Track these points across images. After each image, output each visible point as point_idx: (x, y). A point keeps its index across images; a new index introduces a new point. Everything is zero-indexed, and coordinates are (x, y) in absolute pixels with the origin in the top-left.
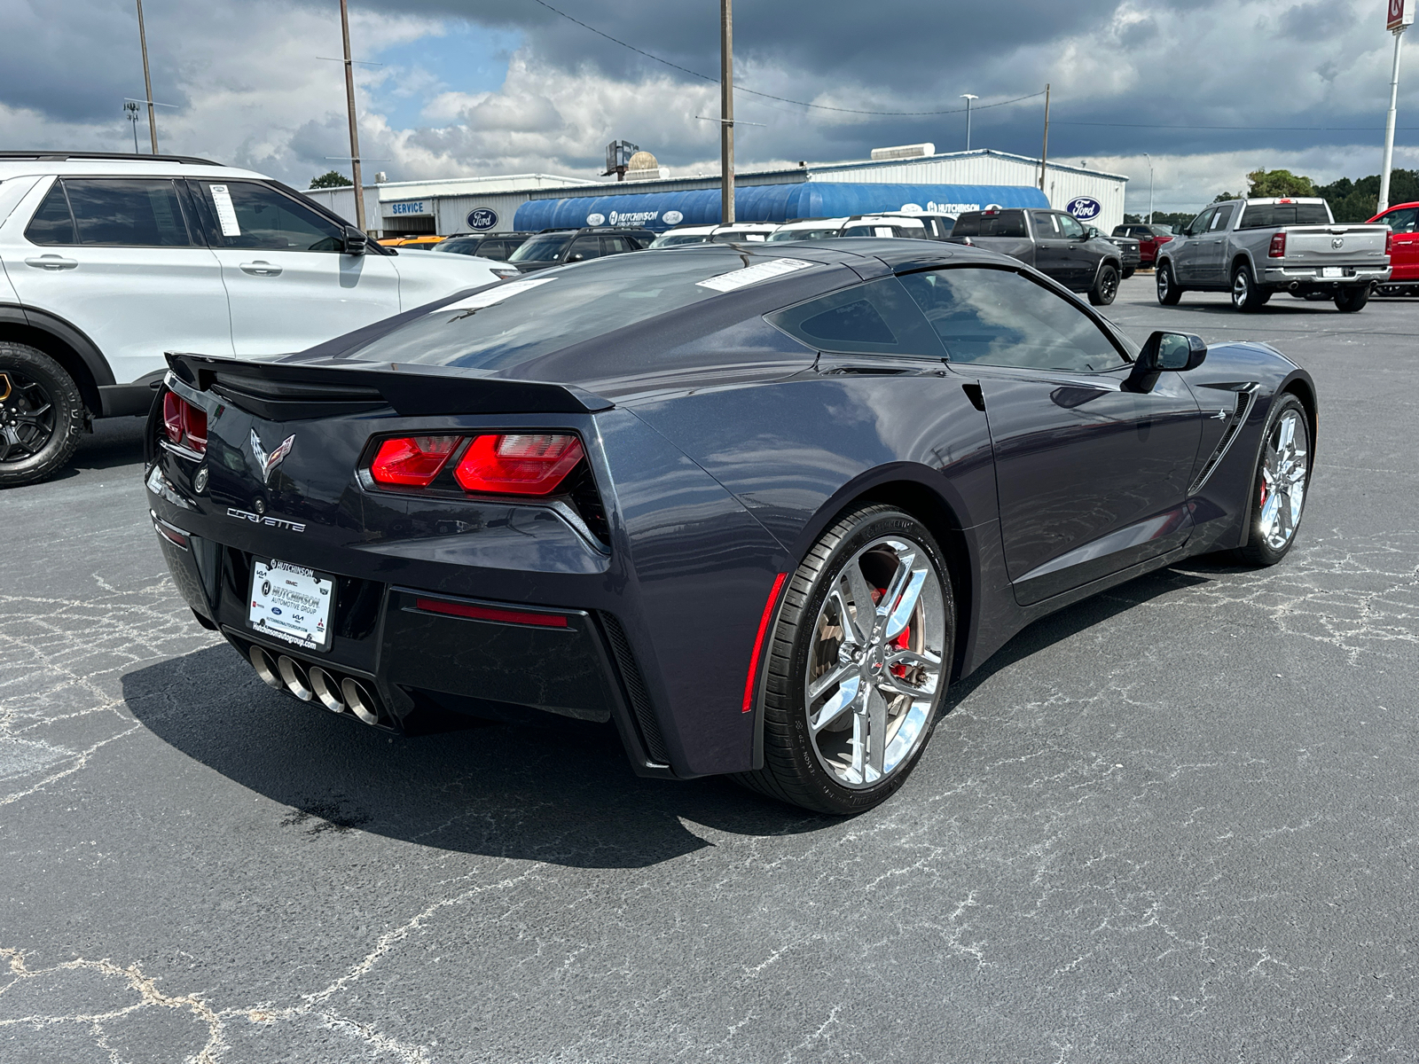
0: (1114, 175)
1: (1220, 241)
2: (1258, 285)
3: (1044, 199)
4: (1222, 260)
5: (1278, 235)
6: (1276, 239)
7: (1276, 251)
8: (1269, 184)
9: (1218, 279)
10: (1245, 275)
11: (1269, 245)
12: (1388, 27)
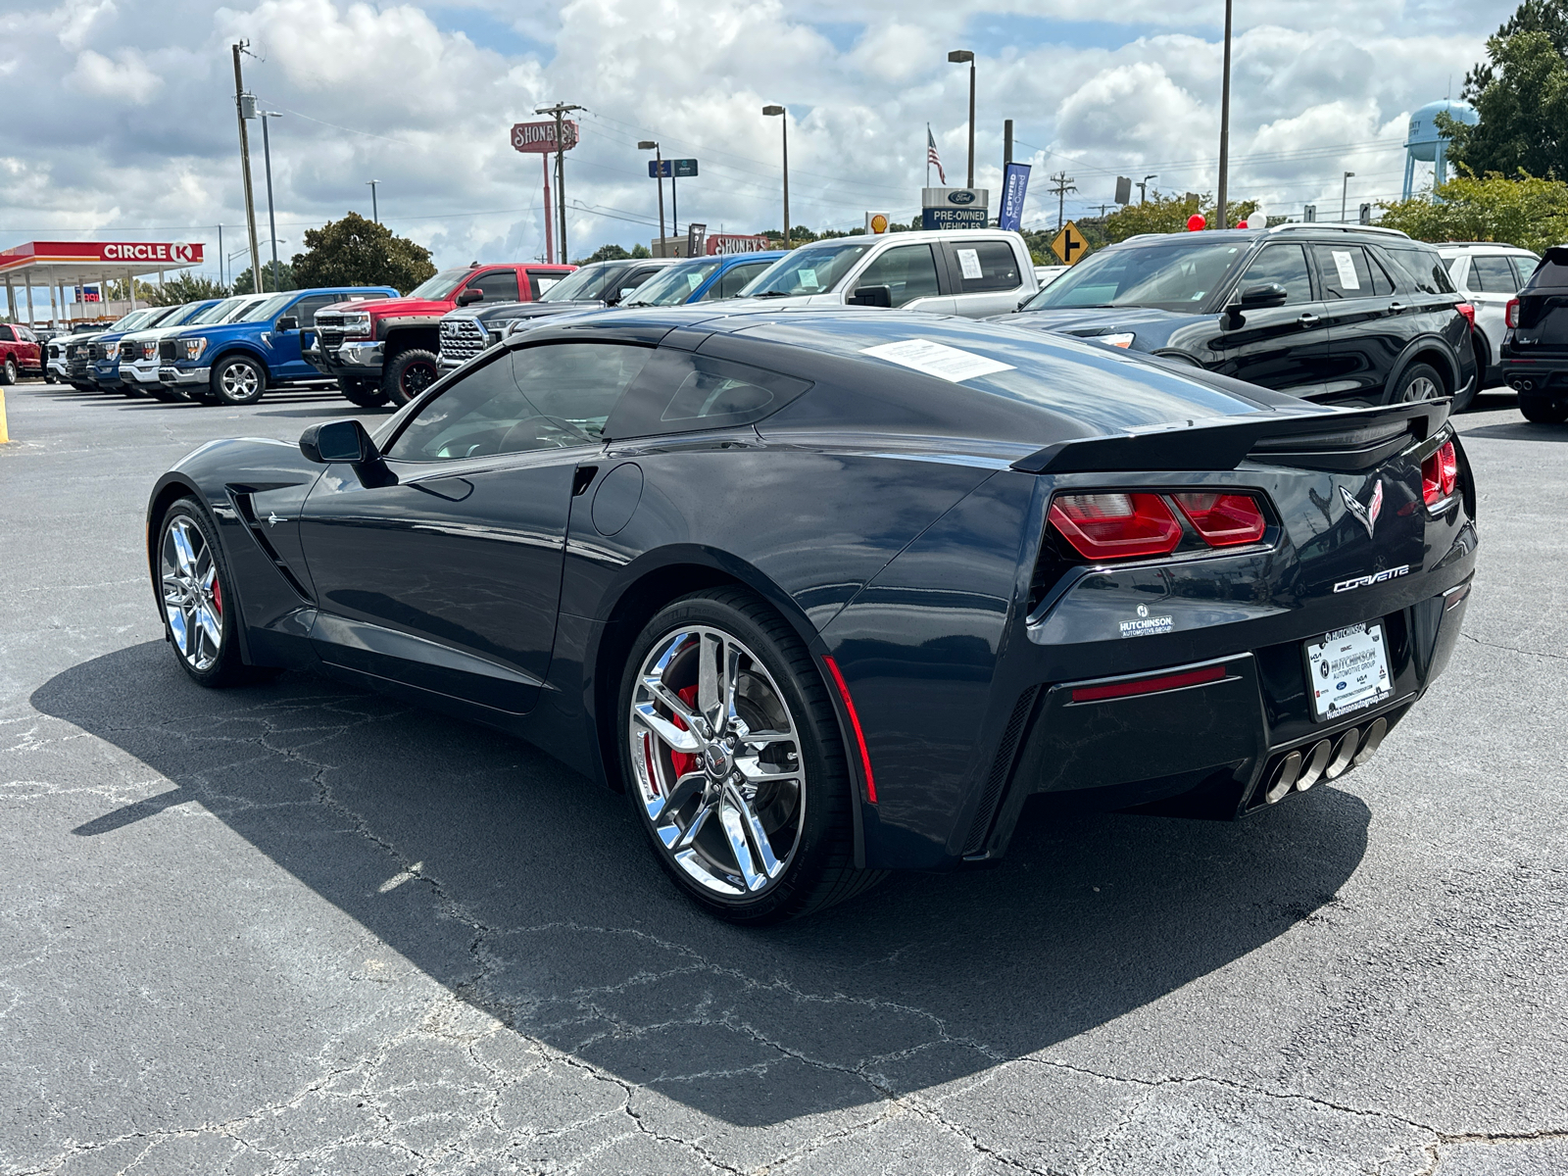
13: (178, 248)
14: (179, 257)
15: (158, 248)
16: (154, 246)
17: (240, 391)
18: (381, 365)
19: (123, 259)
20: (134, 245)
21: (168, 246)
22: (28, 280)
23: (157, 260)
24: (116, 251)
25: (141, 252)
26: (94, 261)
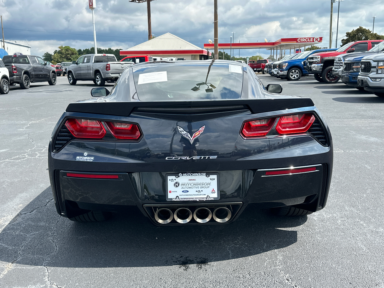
0: (26, 46)
1: (89, 66)
2: (104, 78)
3: (6, 52)
4: (90, 72)
5: (108, 64)
6: (107, 65)
7: (108, 69)
8: (65, 50)
9: (90, 77)
10: (99, 76)
11: (105, 67)
12: (90, 8)
13: (316, 39)
14: (316, 41)
15: (311, 39)
16: (310, 38)
17: (294, 77)
18: (321, 70)
19: (302, 42)
20: (305, 38)
21: (314, 38)
22: (280, 48)
23: (310, 42)
24: (300, 40)
25: (307, 40)
26: (295, 43)
